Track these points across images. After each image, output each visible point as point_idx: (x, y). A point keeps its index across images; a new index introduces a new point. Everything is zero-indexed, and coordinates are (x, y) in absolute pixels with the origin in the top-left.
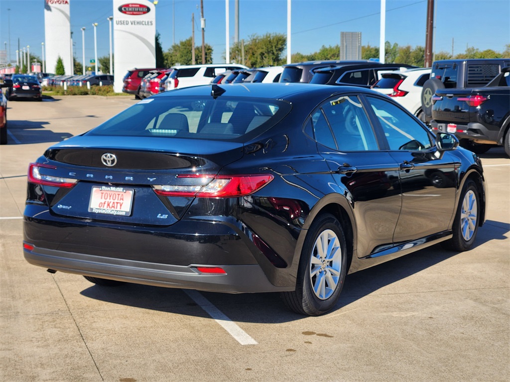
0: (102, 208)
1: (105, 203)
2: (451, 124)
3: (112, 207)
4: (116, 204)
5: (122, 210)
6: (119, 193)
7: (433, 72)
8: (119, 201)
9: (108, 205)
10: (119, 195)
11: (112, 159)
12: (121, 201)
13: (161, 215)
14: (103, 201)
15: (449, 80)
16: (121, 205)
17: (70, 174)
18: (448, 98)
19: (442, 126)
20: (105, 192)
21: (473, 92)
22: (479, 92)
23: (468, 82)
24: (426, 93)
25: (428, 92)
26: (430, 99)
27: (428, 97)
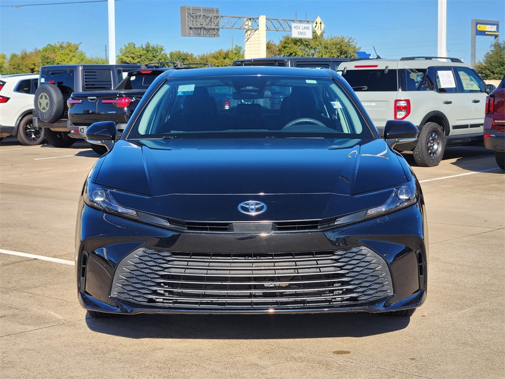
7: (42, 77)
15: (62, 84)
18: (89, 101)
19: (83, 129)
21: (120, 94)
22: (125, 94)
23: (85, 86)
24: (41, 98)
25: (44, 97)
26: (47, 104)
27: (44, 102)
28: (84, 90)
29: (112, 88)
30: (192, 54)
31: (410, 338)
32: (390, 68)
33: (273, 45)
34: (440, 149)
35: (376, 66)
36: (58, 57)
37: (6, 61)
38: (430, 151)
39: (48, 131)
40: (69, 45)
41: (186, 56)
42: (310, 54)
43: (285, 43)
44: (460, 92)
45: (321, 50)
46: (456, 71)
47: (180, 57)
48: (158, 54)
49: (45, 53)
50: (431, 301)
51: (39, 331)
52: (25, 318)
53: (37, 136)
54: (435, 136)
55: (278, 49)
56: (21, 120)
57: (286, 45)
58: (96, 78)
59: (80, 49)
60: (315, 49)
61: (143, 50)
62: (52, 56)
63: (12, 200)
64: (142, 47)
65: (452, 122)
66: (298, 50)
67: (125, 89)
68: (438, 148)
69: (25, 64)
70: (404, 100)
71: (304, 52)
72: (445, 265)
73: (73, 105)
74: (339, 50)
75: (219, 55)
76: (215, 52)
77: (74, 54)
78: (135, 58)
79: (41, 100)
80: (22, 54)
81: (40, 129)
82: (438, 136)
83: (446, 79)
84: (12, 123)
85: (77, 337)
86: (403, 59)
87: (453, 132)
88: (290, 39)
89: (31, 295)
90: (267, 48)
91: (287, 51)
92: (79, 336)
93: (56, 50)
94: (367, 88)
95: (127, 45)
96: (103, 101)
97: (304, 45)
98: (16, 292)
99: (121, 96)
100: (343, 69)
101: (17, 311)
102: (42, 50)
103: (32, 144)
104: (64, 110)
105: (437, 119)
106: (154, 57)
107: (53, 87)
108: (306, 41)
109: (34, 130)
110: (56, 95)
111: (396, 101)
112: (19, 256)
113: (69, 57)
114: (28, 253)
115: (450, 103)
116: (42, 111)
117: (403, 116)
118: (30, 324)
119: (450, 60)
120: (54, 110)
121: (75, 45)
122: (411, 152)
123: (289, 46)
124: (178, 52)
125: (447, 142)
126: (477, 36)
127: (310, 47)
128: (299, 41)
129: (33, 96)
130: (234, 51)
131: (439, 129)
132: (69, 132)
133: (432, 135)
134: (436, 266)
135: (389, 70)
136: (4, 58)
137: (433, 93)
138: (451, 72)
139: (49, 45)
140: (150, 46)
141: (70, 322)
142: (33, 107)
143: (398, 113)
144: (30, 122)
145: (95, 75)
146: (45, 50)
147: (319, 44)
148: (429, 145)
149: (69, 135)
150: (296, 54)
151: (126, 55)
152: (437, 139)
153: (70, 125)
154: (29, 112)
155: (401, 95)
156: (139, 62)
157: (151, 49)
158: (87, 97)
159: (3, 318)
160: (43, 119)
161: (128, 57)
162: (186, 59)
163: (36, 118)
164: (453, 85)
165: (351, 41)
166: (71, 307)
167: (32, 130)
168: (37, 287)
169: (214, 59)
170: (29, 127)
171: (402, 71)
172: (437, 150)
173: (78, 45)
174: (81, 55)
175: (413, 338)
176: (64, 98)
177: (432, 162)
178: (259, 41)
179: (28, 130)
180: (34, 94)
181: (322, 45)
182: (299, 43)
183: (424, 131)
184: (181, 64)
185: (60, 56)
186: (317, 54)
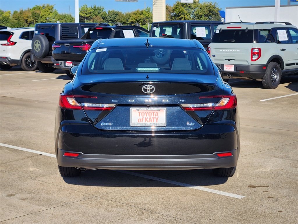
0: (141, 122)
1: (143, 119)
2: (68, 61)
3: (150, 121)
4: (152, 119)
5: (158, 122)
6: (154, 111)
7: (36, 30)
8: (154, 117)
9: (146, 120)
10: (154, 113)
11: (151, 88)
12: (157, 117)
13: (190, 123)
14: (141, 117)
15: (48, 35)
16: (157, 120)
17: (113, 101)
18: (65, 46)
19: (61, 63)
21: (84, 42)
22: (87, 42)
23: (62, 36)
24: (36, 43)
25: (37, 43)
26: (39, 47)
27: (37, 45)
28: (61, 39)
29: (78, 38)
30: (121, 12)
31: (283, 220)
32: (249, 29)
33: (169, 7)
34: (278, 78)
35: (240, 27)
36: (42, 13)
37: (11, 15)
38: (272, 80)
39: (39, 63)
40: (48, 6)
41: (118, 13)
42: (192, 12)
43: (177, 5)
44: (290, 43)
45: (198, 10)
46: (288, 30)
47: (114, 13)
48: (101, 11)
49: (34, 10)
50: (291, 190)
51: (49, 211)
52: (39, 200)
53: (33, 65)
54: (275, 70)
55: (172, 9)
56: (23, 56)
57: (177, 7)
58: (69, 31)
59: (54, 8)
60: (194, 9)
61: (92, 9)
62: (38, 12)
63: (21, 110)
64: (91, 7)
65: (285, 62)
66: (184, 10)
67: (86, 38)
68: (277, 77)
69: (22, 17)
70: (257, 49)
71: (188, 11)
72: (294, 162)
73: (55, 48)
74: (209, 10)
75: (137, 13)
76: (135, 11)
77: (51, 11)
78: (88, 14)
79: (36, 45)
80: (20, 11)
81: (35, 61)
82: (277, 70)
83: (282, 35)
84: (18, 58)
85: (73, 216)
86: (257, 23)
87: (286, 68)
88: (180, 3)
89: (41, 182)
90: (166, 8)
91: (178, 10)
92: (75, 215)
93: (41, 9)
94: (234, 41)
95: (83, 6)
96: (74, 46)
97: (188, 7)
98: (31, 180)
99: (84, 43)
100: (220, 29)
101: (33, 195)
102: (32, 9)
103: (30, 70)
104: (49, 51)
105: (276, 60)
106: (98, 13)
107: (43, 37)
108: (189, 4)
109: (31, 62)
110: (45, 42)
111: (253, 49)
112: (30, 153)
113: (48, 13)
114: (36, 150)
115: (285, 50)
116: (36, 51)
117: (256, 58)
118: (43, 205)
119: (284, 23)
120: (44, 51)
121: (52, 6)
122: (260, 80)
123: (179, 7)
124: (113, 10)
125: (282, 74)
126: (291, 2)
127: (191, 8)
128: (185, 5)
129: (31, 41)
130: (146, 10)
131: (277, 66)
132: (53, 64)
133: (273, 70)
134: (289, 163)
135: (248, 30)
136: (10, 13)
137: (274, 44)
138: (285, 31)
139: (36, 5)
140: (96, 7)
141: (68, 204)
142: (31, 48)
143: (253, 56)
144: (29, 57)
145: (68, 30)
146: (34, 9)
147: (197, 6)
148: (272, 76)
149: (53, 66)
150: (183, 12)
151: (82, 12)
152: (276, 72)
153: (54, 60)
154: (28, 51)
155: (255, 45)
156: (90, 16)
157: (97, 8)
158: (64, 44)
159: (26, 200)
160: (37, 56)
161: (83, 13)
162: (118, 15)
163: (33, 55)
164: (286, 39)
165: (216, 4)
166: (66, 192)
167: (30, 62)
168: (44, 176)
169: (134, 15)
170: (28, 60)
171: (256, 31)
172: (276, 79)
173: (53, 6)
174: (55, 12)
175: (285, 219)
176: (49, 43)
177: (273, 86)
178: (161, 4)
179: (28, 62)
180: (31, 40)
181: (199, 7)
182: (185, 6)
183: (269, 67)
184: (120, 24)
185: (43, 12)
186: (195, 12)
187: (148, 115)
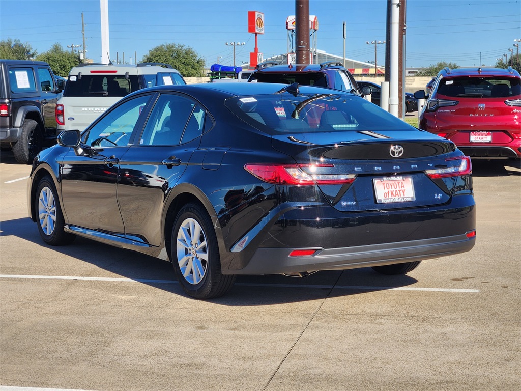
0: (387, 197)
1: (388, 193)
3: (396, 195)
4: (398, 192)
5: (405, 196)
6: (399, 182)
8: (400, 189)
9: (392, 194)
10: (399, 183)
11: (400, 150)
12: (403, 189)
14: (386, 191)
16: (404, 193)
17: (356, 169)
20: (386, 183)
32: (130, 74)
35: (115, 72)
94: (108, 93)
100: (77, 74)
135: (130, 76)
187: (393, 186)
